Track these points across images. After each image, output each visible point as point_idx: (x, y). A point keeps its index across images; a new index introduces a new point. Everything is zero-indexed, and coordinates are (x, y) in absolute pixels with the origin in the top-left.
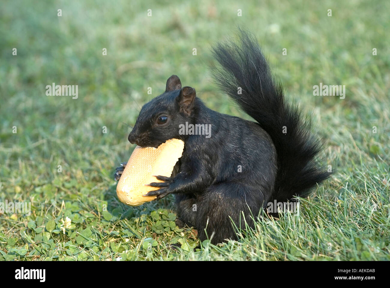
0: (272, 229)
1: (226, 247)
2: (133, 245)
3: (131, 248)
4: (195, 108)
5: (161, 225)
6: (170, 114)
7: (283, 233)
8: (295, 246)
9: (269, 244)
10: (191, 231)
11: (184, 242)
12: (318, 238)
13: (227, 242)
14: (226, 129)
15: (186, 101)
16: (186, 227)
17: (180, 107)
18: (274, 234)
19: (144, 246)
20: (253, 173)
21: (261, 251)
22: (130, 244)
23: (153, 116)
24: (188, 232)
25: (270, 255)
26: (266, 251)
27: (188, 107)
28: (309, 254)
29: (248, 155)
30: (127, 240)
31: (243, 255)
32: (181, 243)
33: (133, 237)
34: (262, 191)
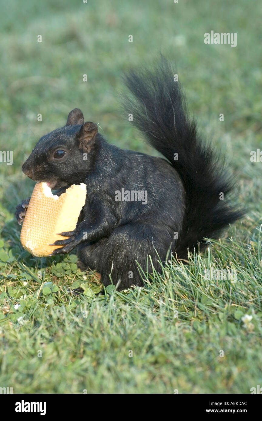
0: (181, 275)
1: (132, 294)
2: (32, 289)
3: (30, 293)
4: (96, 145)
5: (62, 267)
6: (68, 149)
7: (193, 279)
8: (206, 295)
9: (178, 292)
10: (94, 274)
11: (86, 287)
12: (230, 285)
13: (133, 289)
14: (129, 167)
15: (86, 137)
16: (89, 270)
17: (80, 143)
18: (183, 281)
19: (43, 292)
20: (159, 213)
21: (170, 299)
22: (28, 288)
23: (50, 149)
24: (91, 275)
25: (179, 304)
26: (175, 300)
27: (88, 143)
28: (220, 303)
29: (153, 194)
30: (25, 284)
31: (150, 302)
32: (84, 288)
33: (31, 281)
34: (169, 232)
